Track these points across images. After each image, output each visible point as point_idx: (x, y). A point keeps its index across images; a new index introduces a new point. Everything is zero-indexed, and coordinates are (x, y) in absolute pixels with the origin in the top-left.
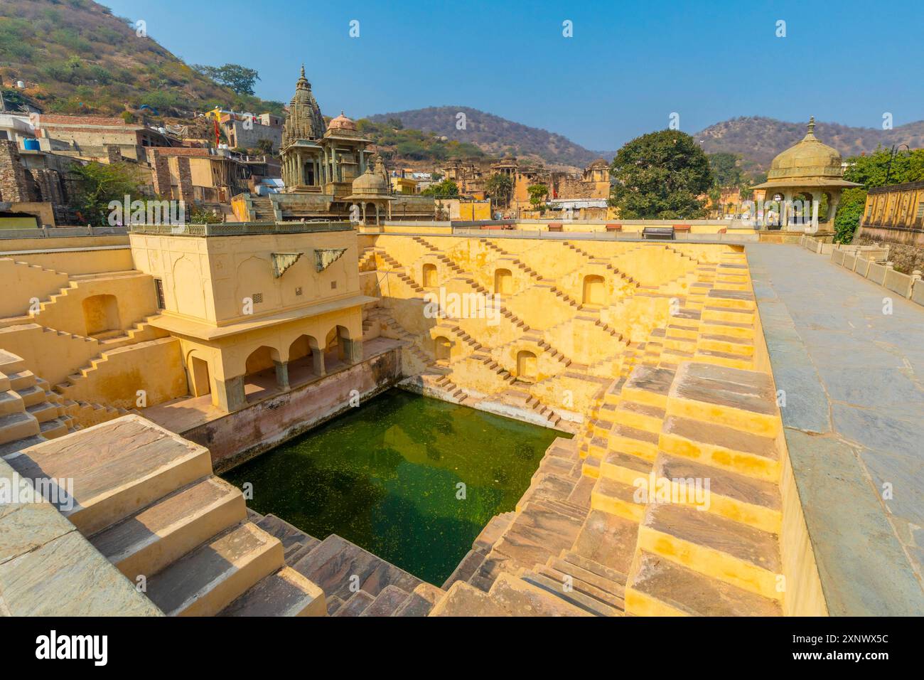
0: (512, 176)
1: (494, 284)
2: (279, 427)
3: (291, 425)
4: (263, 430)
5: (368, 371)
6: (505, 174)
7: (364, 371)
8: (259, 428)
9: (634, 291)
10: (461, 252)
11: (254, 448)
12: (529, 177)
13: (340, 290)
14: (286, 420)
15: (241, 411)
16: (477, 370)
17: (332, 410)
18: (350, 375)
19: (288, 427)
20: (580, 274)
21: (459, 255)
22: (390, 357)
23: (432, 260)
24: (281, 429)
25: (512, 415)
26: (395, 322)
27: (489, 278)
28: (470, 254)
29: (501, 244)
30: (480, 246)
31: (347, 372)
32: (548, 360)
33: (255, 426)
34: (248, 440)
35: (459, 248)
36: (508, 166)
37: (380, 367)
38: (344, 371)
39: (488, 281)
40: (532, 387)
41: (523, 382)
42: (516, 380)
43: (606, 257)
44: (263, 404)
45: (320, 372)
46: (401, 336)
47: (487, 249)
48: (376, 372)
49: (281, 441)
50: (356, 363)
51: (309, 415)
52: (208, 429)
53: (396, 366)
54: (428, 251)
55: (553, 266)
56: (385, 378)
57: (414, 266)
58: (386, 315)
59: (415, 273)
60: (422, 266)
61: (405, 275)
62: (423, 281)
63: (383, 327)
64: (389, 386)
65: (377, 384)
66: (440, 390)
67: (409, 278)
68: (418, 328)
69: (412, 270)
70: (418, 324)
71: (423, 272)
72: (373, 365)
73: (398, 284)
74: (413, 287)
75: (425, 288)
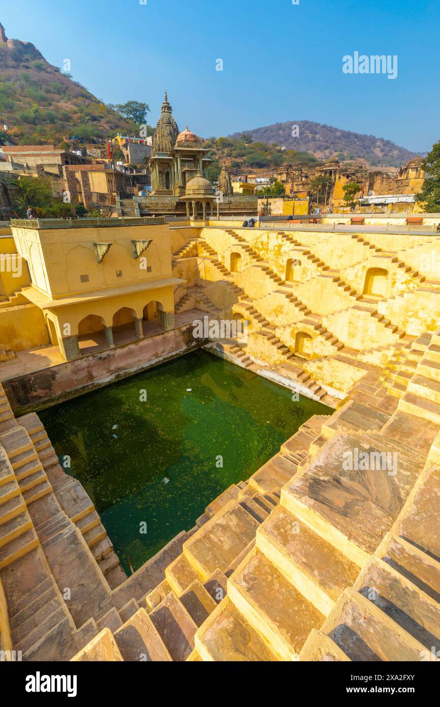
0: (333, 177)
1: (285, 272)
2: (107, 373)
3: (116, 372)
4: (94, 374)
5: (180, 336)
6: (328, 175)
8: (91, 372)
10: (262, 243)
11: (88, 386)
12: (348, 177)
13: (154, 273)
14: (112, 367)
15: (77, 360)
16: (262, 343)
17: (150, 362)
18: (164, 338)
19: (114, 373)
20: (364, 267)
21: (260, 246)
23: (239, 250)
24: (108, 375)
25: (285, 385)
26: (207, 299)
27: (282, 266)
28: (269, 245)
29: (297, 236)
30: (277, 238)
31: (161, 336)
32: (322, 342)
33: (88, 371)
34: (83, 381)
35: (261, 240)
36: (331, 168)
37: (189, 333)
38: (159, 335)
39: (280, 269)
40: (305, 364)
41: (299, 357)
42: (293, 355)
43: (393, 250)
44: (94, 356)
45: (139, 335)
47: (283, 241)
48: (186, 337)
49: (109, 382)
50: (169, 329)
51: (131, 365)
52: (51, 371)
54: (236, 242)
55: (340, 258)
56: (193, 341)
57: (224, 254)
58: (201, 292)
59: (225, 260)
60: (230, 254)
61: (218, 261)
62: (231, 266)
63: (197, 302)
64: (197, 348)
65: (187, 346)
66: (232, 356)
67: (220, 264)
68: (223, 304)
69: (223, 257)
70: (223, 301)
71: (231, 260)
72: (184, 332)
73: (211, 268)
74: (222, 271)
75: (231, 273)
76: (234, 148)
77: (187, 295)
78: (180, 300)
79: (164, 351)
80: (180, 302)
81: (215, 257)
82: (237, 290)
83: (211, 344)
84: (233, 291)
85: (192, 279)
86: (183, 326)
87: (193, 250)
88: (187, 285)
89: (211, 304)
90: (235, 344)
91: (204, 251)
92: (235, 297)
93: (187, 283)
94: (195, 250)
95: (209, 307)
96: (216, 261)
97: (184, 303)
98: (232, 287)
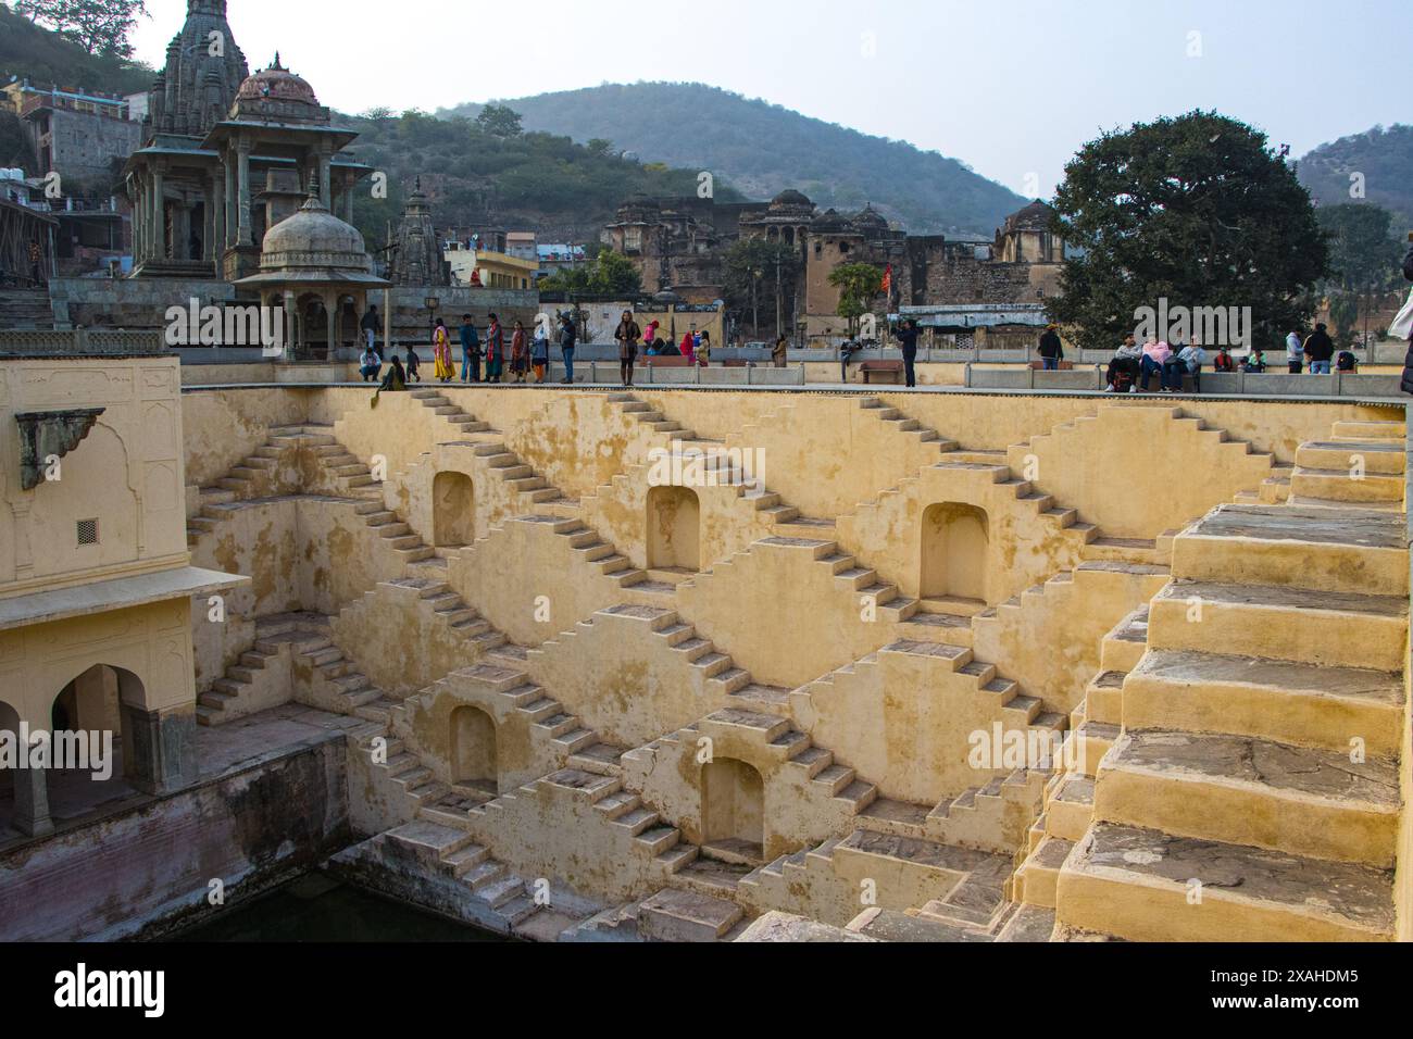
0: (797, 243)
1: (643, 537)
5: (218, 818)
6: (780, 238)
7: (201, 818)
9: (1081, 555)
10: (552, 436)
12: (844, 248)
13: (111, 549)
18: (148, 831)
20: (913, 500)
21: (546, 446)
22: (302, 772)
23: (464, 461)
26: (343, 659)
27: (627, 515)
28: (578, 441)
29: (680, 407)
30: (606, 413)
31: (135, 821)
32: (798, 788)
35: (545, 422)
37: (264, 802)
38: (125, 815)
39: (625, 527)
41: (721, 861)
42: (701, 857)
46: (354, 700)
47: (627, 424)
48: (251, 821)
50: (169, 790)
53: (323, 800)
54: (454, 432)
55: (831, 476)
56: (283, 838)
57: (408, 481)
58: (315, 635)
59: (412, 501)
60: (432, 478)
61: (384, 509)
62: (436, 527)
63: (301, 673)
64: (299, 867)
65: (254, 859)
66: (452, 885)
67: (395, 518)
68: (407, 678)
69: (403, 493)
70: (406, 664)
71: (435, 498)
72: (237, 798)
73: (356, 536)
74: (403, 547)
75: (441, 551)
76: (454, 145)
77: (254, 649)
78: (226, 668)
79: (147, 891)
80: (227, 677)
81: (375, 495)
82: (461, 616)
83: (363, 846)
84: (446, 621)
85: (276, 583)
86: (237, 774)
87: (282, 469)
88: (254, 608)
89: (357, 678)
90: (462, 836)
91: (326, 470)
92: (453, 642)
93: (255, 598)
94: (290, 469)
95: (348, 691)
96: (379, 507)
97: (242, 681)
98: (440, 606)
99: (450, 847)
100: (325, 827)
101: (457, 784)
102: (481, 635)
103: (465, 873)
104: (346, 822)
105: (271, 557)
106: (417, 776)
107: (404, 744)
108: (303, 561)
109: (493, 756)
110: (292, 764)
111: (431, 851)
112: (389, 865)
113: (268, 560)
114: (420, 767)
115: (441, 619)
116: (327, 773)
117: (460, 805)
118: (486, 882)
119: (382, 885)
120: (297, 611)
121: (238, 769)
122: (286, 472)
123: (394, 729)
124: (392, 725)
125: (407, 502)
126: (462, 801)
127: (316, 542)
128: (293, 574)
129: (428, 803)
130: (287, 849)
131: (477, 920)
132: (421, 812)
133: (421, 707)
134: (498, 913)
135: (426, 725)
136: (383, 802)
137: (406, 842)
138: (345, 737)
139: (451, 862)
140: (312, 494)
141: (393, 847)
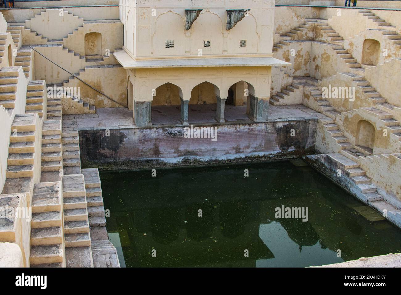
2: (175, 152)
3: (185, 155)
4: (161, 149)
5: (272, 133)
7: (267, 132)
8: (158, 147)
11: (152, 161)
13: (249, 49)
14: (182, 148)
15: (146, 128)
17: (227, 156)
18: (251, 131)
19: (182, 156)
22: (301, 127)
24: (176, 155)
31: (247, 127)
33: (155, 144)
34: (149, 153)
38: (244, 124)
44: (164, 130)
45: (220, 119)
46: (323, 109)
48: (282, 137)
49: (175, 164)
50: (258, 121)
51: (203, 152)
52: (121, 133)
53: (307, 137)
54: (376, 25)
56: (292, 145)
57: (353, 41)
58: (313, 85)
59: (354, 47)
60: (363, 40)
61: (343, 49)
62: (363, 57)
63: (306, 96)
64: (296, 155)
65: (281, 148)
66: (348, 179)
67: (347, 53)
68: (344, 106)
69: (351, 44)
70: (344, 101)
71: (363, 48)
72: (279, 129)
73: (331, 56)
74: (349, 62)
75: (363, 66)
77: (291, 86)
78: (282, 89)
79: (248, 147)
80: (281, 92)
81: (340, 44)
82: (368, 89)
83: (319, 156)
84: (362, 90)
85: (302, 66)
86: (279, 122)
87: (308, 32)
88: (293, 73)
89: (325, 102)
90: (355, 164)
91: (324, 34)
92: (363, 98)
93: (294, 70)
94: (311, 32)
95: (322, 105)
96: (342, 48)
97: (286, 94)
98: (360, 84)
99: (350, 166)
100: (306, 146)
101: (357, 146)
102: (375, 97)
103: (354, 177)
104: (314, 146)
105: (301, 58)
106: (342, 139)
107: (339, 127)
108: (312, 61)
109: (373, 141)
110: (298, 124)
111: (342, 165)
112: (326, 165)
113: (300, 59)
114: (343, 136)
115: (360, 89)
116: (310, 129)
117: (357, 153)
118: (361, 182)
119: (322, 170)
120: (308, 76)
121: (280, 120)
122: (309, 33)
123: (336, 121)
124: (335, 120)
125: (352, 48)
126: (358, 152)
127: (317, 56)
128: (308, 65)
129: (345, 149)
130: (292, 149)
131: (355, 194)
132: (341, 151)
133: (347, 116)
134: (364, 195)
135: (348, 123)
136: (328, 144)
137: (333, 159)
138: (318, 120)
139: (349, 171)
140: (317, 41)
141: (328, 159)
